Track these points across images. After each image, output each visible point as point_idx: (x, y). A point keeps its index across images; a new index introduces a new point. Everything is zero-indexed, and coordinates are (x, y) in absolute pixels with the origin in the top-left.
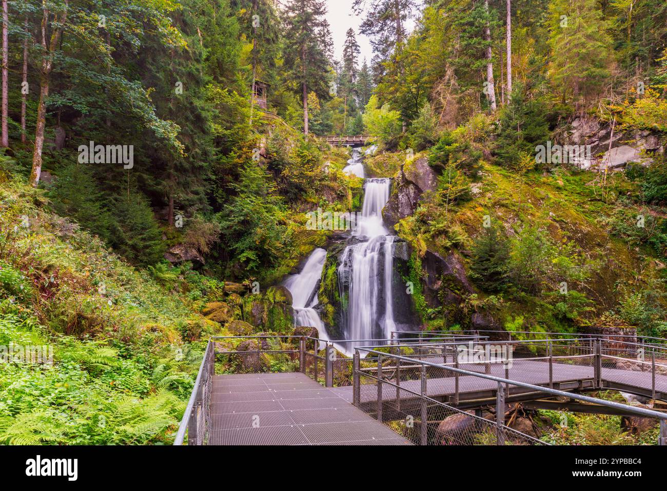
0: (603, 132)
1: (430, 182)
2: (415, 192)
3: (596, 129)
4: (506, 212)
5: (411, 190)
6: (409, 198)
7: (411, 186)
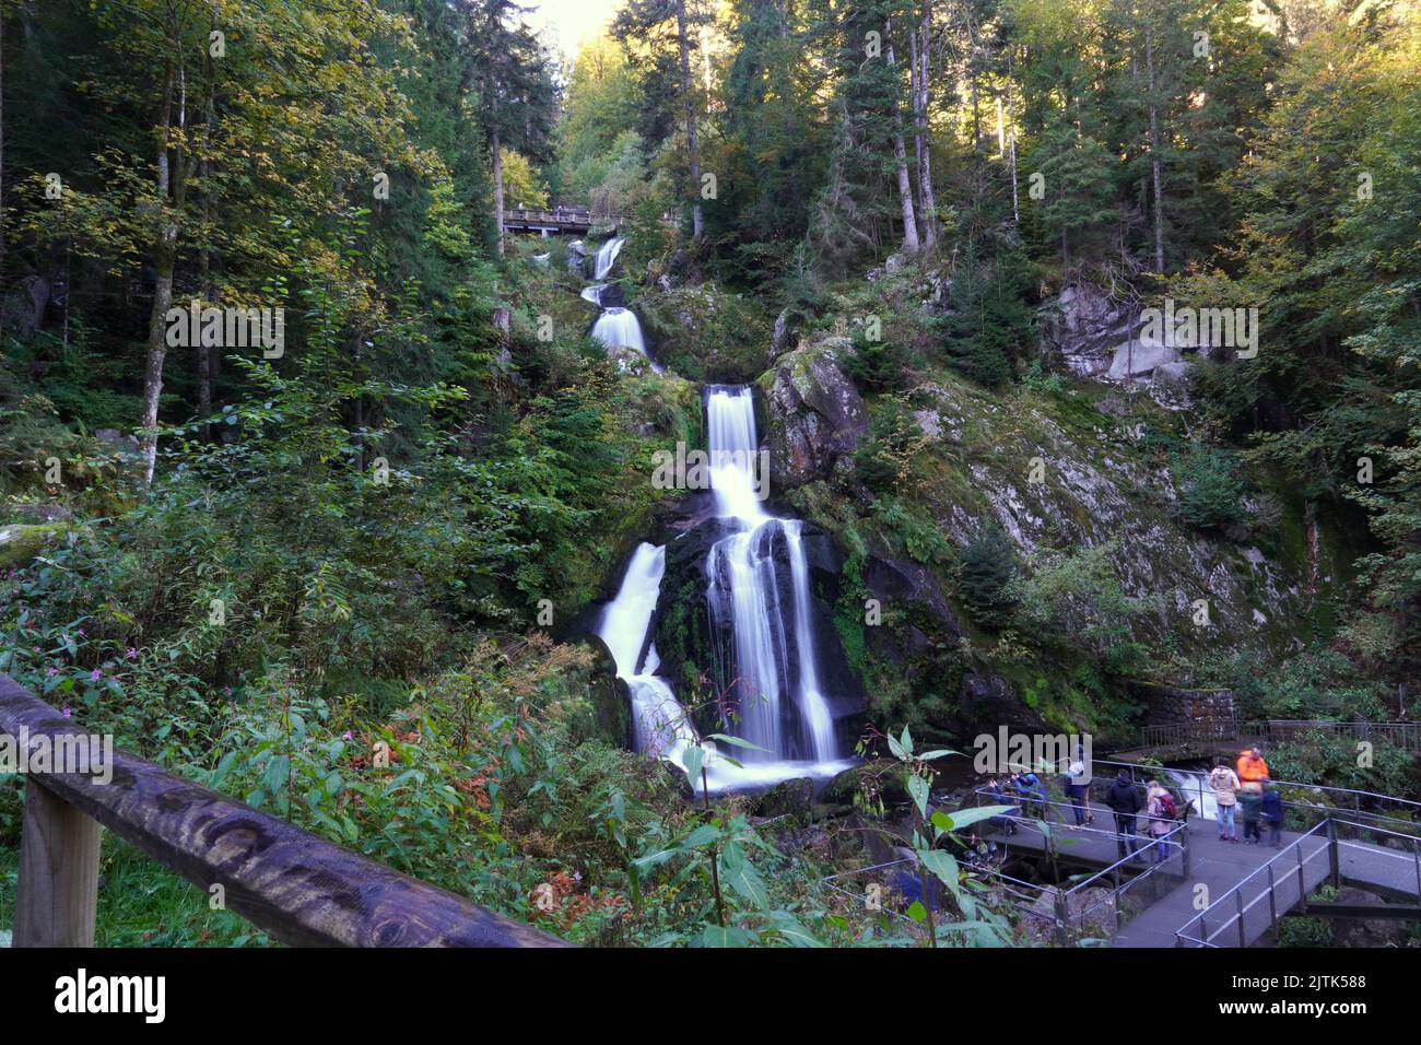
0: (1114, 315)
1: (845, 409)
2: (819, 428)
3: (1102, 310)
4: (990, 472)
5: (810, 422)
6: (807, 437)
7: (811, 417)
